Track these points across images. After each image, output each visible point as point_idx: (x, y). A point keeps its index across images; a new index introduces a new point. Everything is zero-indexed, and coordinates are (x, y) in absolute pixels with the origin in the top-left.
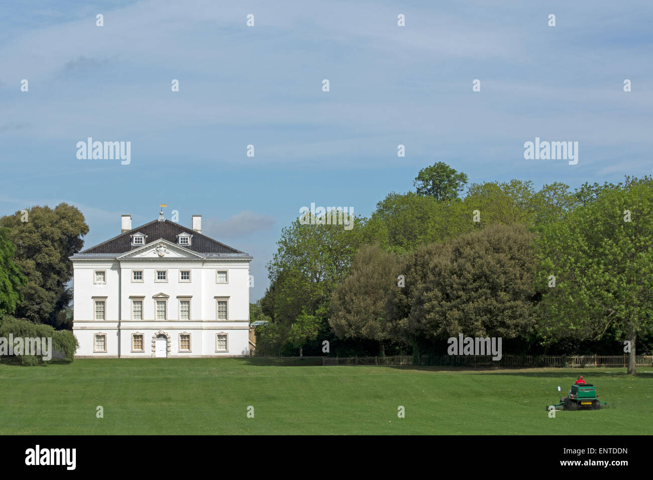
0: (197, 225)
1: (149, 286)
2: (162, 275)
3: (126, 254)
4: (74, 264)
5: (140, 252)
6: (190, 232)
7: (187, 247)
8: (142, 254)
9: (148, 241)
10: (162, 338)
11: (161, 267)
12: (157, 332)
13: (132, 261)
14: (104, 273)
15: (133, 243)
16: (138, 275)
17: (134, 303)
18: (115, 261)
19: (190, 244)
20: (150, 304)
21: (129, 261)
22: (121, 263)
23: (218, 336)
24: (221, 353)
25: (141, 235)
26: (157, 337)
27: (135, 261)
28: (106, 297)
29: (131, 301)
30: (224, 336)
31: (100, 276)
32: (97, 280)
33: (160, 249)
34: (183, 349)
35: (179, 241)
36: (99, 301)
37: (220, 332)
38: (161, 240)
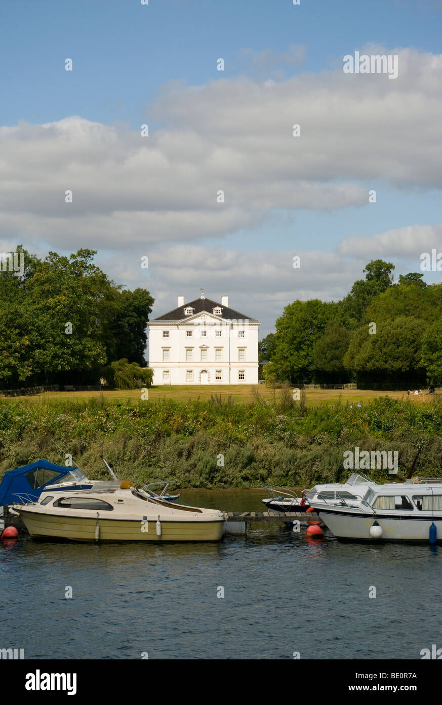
0: (225, 302)
1: (196, 340)
3: (182, 320)
4: (150, 327)
5: (191, 319)
6: (221, 306)
7: (220, 316)
8: (193, 320)
9: (195, 312)
10: (204, 373)
12: (202, 369)
13: (186, 325)
14: (168, 332)
15: (186, 313)
16: (189, 333)
17: (187, 350)
18: (175, 325)
19: (221, 314)
20: (197, 351)
21: (184, 325)
22: (179, 326)
23: (239, 371)
24: (242, 382)
25: (190, 308)
26: (202, 372)
27: (188, 325)
28: (170, 347)
29: (185, 349)
30: (243, 371)
31: (166, 334)
32: (164, 336)
33: (205, 317)
34: (218, 380)
35: (214, 312)
36: (166, 349)
37: (241, 369)
38: (204, 312)
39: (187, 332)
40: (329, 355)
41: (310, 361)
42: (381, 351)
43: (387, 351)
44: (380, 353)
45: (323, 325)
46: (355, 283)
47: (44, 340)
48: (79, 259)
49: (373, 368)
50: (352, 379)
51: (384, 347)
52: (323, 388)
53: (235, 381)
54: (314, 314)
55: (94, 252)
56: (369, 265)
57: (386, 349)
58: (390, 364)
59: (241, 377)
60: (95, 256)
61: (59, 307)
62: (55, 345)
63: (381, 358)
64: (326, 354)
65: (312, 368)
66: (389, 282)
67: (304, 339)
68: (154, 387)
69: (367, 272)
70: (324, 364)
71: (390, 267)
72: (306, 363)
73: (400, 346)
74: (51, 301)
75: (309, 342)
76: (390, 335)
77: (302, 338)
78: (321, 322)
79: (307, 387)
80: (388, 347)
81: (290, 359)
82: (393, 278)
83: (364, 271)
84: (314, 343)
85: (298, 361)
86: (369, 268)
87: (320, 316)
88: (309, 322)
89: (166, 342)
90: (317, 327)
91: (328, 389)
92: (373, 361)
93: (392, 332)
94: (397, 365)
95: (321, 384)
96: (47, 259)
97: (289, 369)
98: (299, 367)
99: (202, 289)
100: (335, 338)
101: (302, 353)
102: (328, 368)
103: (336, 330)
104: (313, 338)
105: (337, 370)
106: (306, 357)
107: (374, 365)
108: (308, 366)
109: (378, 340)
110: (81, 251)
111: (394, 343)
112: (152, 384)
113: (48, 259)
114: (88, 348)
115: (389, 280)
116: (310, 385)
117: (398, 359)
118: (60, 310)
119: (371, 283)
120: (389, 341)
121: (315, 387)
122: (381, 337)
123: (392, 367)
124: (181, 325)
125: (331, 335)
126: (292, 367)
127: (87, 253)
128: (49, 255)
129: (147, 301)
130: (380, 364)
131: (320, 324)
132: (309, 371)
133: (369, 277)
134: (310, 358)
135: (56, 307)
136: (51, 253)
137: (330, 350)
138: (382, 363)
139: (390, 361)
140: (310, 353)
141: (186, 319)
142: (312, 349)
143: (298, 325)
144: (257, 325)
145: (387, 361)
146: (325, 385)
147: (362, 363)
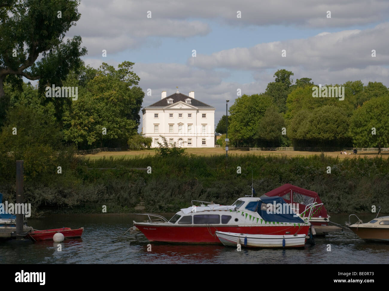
0: (192, 95)
1: (176, 119)
2: (180, 115)
3: (167, 107)
4: (146, 111)
5: (172, 106)
6: (190, 98)
7: (190, 104)
8: (174, 107)
9: (174, 102)
11: (181, 112)
12: (179, 138)
13: (169, 110)
14: (158, 114)
15: (168, 102)
16: (171, 115)
17: (170, 126)
18: (162, 110)
19: (190, 103)
20: (176, 127)
21: (168, 110)
22: (165, 111)
23: (203, 139)
24: (204, 146)
25: (171, 99)
26: (179, 140)
27: (170, 110)
28: (159, 124)
29: (169, 125)
30: (205, 139)
31: (156, 115)
32: (155, 117)
33: (180, 105)
34: (189, 145)
35: (186, 102)
36: (156, 125)
37: (203, 138)
38: (181, 102)
39: (170, 114)
40: (268, 129)
41: (254, 133)
42: (316, 127)
43: (320, 127)
44: (315, 128)
45: (262, 111)
46: (269, 84)
47: (101, 119)
48: (124, 67)
49: (311, 138)
50: (282, 144)
51: (318, 124)
52: (262, 150)
53: (200, 145)
54: (256, 103)
55: (134, 64)
56: (277, 72)
57: (320, 125)
58: (322, 135)
59: (204, 143)
60: (133, 66)
61: (112, 98)
62: (109, 122)
63: (316, 131)
64: (266, 129)
65: (256, 137)
66: (290, 83)
67: (250, 119)
68: (152, 149)
69: (276, 77)
70: (265, 135)
71: (290, 74)
72: (252, 134)
73: (328, 124)
74: (106, 94)
75: (254, 121)
76: (321, 117)
77: (249, 119)
78: (262, 108)
79: (251, 149)
80: (321, 124)
81: (241, 131)
82: (292, 81)
83: (274, 76)
84: (257, 122)
85: (246, 133)
86: (277, 74)
87: (260, 105)
88: (254, 108)
89: (156, 121)
90: (258, 111)
91: (266, 150)
92: (311, 133)
93: (323, 115)
94: (326, 136)
95: (261, 147)
96: (100, 67)
97: (240, 138)
98: (248, 137)
99: (177, 87)
100: (272, 119)
101: (249, 128)
102: (268, 137)
103: (272, 113)
104: (256, 118)
105: (273, 139)
106: (251, 130)
107: (311, 136)
108: (253, 136)
109: (314, 120)
110: (125, 62)
111: (325, 122)
112: (151, 147)
113: (102, 67)
114: (128, 124)
115: (290, 82)
116: (253, 148)
117: (327, 132)
118: (112, 100)
119: (279, 84)
120: (321, 121)
121: (257, 150)
122: (316, 118)
123: (323, 137)
124: (166, 110)
125: (269, 116)
126: (242, 137)
127: (129, 64)
128: (102, 65)
129: (141, 95)
130: (316, 135)
131: (261, 110)
132: (254, 140)
133: (277, 81)
134: (254, 131)
135: (110, 98)
136: (103, 64)
137: (269, 126)
138: (317, 134)
139: (322, 133)
140: (254, 128)
141: (170, 106)
142: (256, 125)
143: (246, 111)
144: (214, 110)
145: (320, 133)
146: (264, 148)
147: (303, 134)
